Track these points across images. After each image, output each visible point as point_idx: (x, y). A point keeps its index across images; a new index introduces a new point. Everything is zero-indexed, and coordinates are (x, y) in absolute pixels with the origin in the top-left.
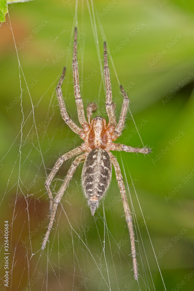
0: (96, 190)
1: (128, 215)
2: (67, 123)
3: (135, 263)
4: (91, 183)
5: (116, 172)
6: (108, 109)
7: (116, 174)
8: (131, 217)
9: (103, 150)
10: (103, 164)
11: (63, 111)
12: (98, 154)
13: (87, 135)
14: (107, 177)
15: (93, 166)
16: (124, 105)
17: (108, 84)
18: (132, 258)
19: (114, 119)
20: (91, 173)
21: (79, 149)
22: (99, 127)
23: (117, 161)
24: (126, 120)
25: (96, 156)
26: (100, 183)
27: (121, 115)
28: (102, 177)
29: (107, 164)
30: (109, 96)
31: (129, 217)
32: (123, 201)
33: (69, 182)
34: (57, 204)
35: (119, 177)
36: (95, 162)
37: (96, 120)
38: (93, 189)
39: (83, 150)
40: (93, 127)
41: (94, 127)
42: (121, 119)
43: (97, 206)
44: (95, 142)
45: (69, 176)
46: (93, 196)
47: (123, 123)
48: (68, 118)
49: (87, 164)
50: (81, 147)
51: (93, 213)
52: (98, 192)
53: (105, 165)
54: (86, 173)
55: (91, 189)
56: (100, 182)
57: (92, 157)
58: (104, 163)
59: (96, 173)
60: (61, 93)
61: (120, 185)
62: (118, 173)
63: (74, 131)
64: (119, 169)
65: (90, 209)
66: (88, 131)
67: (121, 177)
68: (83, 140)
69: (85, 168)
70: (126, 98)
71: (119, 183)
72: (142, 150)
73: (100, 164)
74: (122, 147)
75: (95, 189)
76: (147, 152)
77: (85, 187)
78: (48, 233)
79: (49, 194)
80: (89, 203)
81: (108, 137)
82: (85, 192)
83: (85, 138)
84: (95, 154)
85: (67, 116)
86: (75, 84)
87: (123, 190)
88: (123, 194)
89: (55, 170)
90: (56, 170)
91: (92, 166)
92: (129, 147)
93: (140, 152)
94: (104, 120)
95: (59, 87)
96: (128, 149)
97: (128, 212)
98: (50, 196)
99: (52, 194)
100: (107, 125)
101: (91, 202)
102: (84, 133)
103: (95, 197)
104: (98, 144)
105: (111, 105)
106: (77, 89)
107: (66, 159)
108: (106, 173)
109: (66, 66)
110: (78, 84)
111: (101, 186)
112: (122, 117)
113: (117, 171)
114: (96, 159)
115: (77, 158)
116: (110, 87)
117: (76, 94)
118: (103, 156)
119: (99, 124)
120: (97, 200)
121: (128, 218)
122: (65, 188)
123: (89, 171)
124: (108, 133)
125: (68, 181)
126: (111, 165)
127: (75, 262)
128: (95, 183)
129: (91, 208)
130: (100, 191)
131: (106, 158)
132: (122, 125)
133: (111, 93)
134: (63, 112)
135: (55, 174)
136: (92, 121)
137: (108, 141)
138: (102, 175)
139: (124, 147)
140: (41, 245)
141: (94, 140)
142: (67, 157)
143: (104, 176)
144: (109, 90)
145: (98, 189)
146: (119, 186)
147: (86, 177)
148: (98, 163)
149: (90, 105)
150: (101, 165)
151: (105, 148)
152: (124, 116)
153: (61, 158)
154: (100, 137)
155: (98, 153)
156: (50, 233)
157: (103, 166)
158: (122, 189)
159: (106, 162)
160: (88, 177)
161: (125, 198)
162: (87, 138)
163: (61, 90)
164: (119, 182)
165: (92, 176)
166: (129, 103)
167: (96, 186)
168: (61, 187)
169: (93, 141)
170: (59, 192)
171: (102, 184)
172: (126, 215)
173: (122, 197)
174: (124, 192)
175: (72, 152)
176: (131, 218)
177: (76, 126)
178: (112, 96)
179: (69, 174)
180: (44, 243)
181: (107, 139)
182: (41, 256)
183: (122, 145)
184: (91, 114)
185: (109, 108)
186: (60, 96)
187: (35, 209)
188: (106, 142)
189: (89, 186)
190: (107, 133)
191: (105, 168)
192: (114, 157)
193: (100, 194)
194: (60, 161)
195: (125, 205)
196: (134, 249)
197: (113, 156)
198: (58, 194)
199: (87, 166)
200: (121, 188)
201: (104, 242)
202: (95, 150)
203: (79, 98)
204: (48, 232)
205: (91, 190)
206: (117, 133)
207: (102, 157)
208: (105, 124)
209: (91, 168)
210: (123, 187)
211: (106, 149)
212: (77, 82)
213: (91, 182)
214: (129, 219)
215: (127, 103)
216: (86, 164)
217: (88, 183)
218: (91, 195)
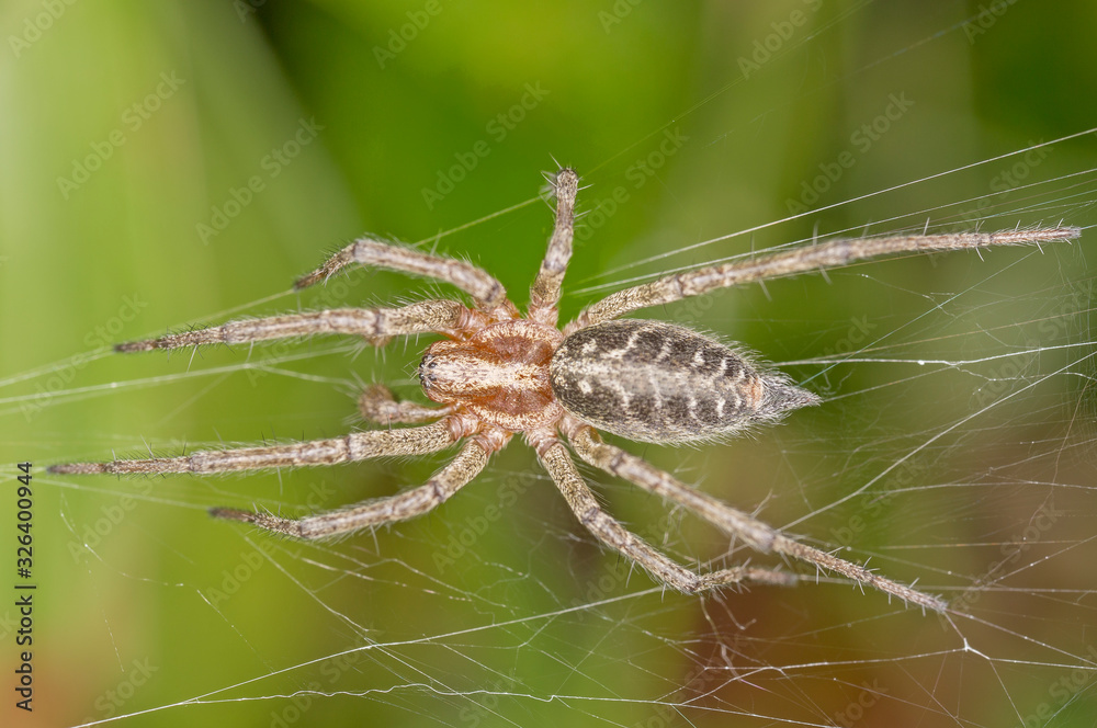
0: (721, 384)
1: (821, 254)
2: (449, 494)
3: (1013, 237)
4: (693, 404)
5: (647, 304)
6: (396, 324)
7: (655, 301)
8: (831, 243)
9: (559, 353)
10: (617, 353)
11: (397, 508)
12: (577, 374)
13: (492, 419)
14: (669, 339)
15: (623, 393)
16: (383, 261)
17: (293, 325)
18: (991, 246)
19: (434, 307)
20: (653, 399)
21: (548, 455)
22: (464, 367)
23: (603, 301)
24: (445, 254)
25: (582, 379)
26: (693, 365)
27: (422, 273)
28: (667, 359)
29: (616, 335)
30: (342, 321)
31: (831, 251)
32: (766, 274)
33: (688, 487)
34: (774, 538)
35: (668, 292)
36: (605, 383)
37: (435, 379)
38: (718, 396)
39: (555, 440)
40: (462, 395)
41: (462, 390)
42: (436, 272)
43: (783, 381)
44: (523, 385)
45: (666, 485)
46: (743, 396)
47: (456, 264)
48: (429, 490)
49: (617, 418)
50: (541, 445)
51: (813, 399)
52: (730, 373)
53: (619, 342)
54: (651, 424)
55: (716, 404)
56: (687, 366)
57: (588, 396)
58: (613, 347)
59: (652, 380)
60: (325, 519)
61: (700, 288)
62: (652, 296)
63: (478, 470)
64: (634, 291)
65: (793, 411)
66: (479, 415)
67: (668, 282)
68: (511, 438)
69: (630, 428)
70: (353, 251)
71: (692, 288)
72: (566, 196)
73: (615, 362)
74: (552, 270)
75: (717, 388)
76: (573, 177)
77: (706, 427)
78: (883, 583)
79: (727, 578)
80: (770, 414)
81: (502, 336)
82: (729, 428)
83: (507, 431)
84: (574, 384)
85: (420, 495)
86: (290, 460)
87: (720, 272)
88: (738, 274)
89: (634, 548)
90: (635, 543)
91: (626, 398)
92: (554, 244)
93: (572, 202)
94: (435, 348)
95: (300, 529)
96: (561, 246)
97: (811, 257)
98: (735, 577)
99: (728, 568)
100: (454, 339)
101: (765, 406)
102: (485, 433)
103: (749, 387)
104: (533, 377)
105: (378, 312)
106: (310, 453)
107: (591, 503)
108: (654, 339)
109: (207, 507)
110: (288, 450)
111: (707, 364)
112: (431, 266)
113: (643, 298)
114: (595, 382)
115: (587, 458)
116: (305, 317)
117: (329, 459)
118: (584, 351)
119: (451, 371)
120: (760, 381)
121: (836, 257)
122: (712, 504)
123: (642, 407)
124: (488, 334)
125: (683, 488)
126: (619, 322)
127: (1002, 480)
128: (691, 387)
129: (789, 408)
130: (724, 365)
131: (593, 340)
132: (464, 268)
133: (332, 314)
134: (404, 511)
135: (651, 551)
136: (439, 398)
137: (523, 335)
138: (661, 356)
139: (552, 264)
140: (931, 612)
141: (514, 391)
142: (586, 497)
143: (666, 350)
144: (318, 321)
145: (715, 375)
146: (703, 290)
147: (668, 421)
148: (613, 371)
149: (371, 411)
150: (620, 358)
151: (550, 346)
152: (427, 259)
153: (590, 521)
154: (504, 367)
155: (571, 374)
156: (882, 574)
157: (623, 352)
158: (716, 276)
159: (608, 338)
160: (669, 416)
161: (755, 265)
162: (506, 420)
163: (309, 520)
164: (688, 292)
165: (665, 396)
166: (373, 239)
167: (706, 383)
168: (708, 517)
169: (520, 396)
170: (729, 529)
171: (699, 359)
172: (824, 262)
173: (749, 279)
174: (729, 271)
175: (562, 481)
176: (835, 245)
177: (459, 463)
178: (346, 310)
179: (656, 485)
180: (922, 600)
181: (513, 338)
182: (972, 617)
183: (542, 270)
184: (405, 404)
185: (391, 320)
186: (334, 523)
187: (782, 638)
188: (525, 342)
189: (703, 410)
190: (489, 336)
191: (631, 344)
192: (582, 313)
193: (738, 370)
194: (599, 525)
195: (780, 267)
196: (957, 239)
197: (580, 317)
198: (736, 530)
199: (622, 418)
200: (712, 284)
201: (922, 362)
202: (560, 387)
203: (347, 444)
204: (879, 583)
205: (721, 405)
206: (494, 289)
207: (588, 355)
208: (454, 345)
209: (631, 402)
210: (709, 273)
211: (554, 345)
212: (280, 452)
213: (687, 400)
214: (840, 250)
215: (373, 247)
216: (616, 423)
217: (693, 415)
218: (738, 402)
